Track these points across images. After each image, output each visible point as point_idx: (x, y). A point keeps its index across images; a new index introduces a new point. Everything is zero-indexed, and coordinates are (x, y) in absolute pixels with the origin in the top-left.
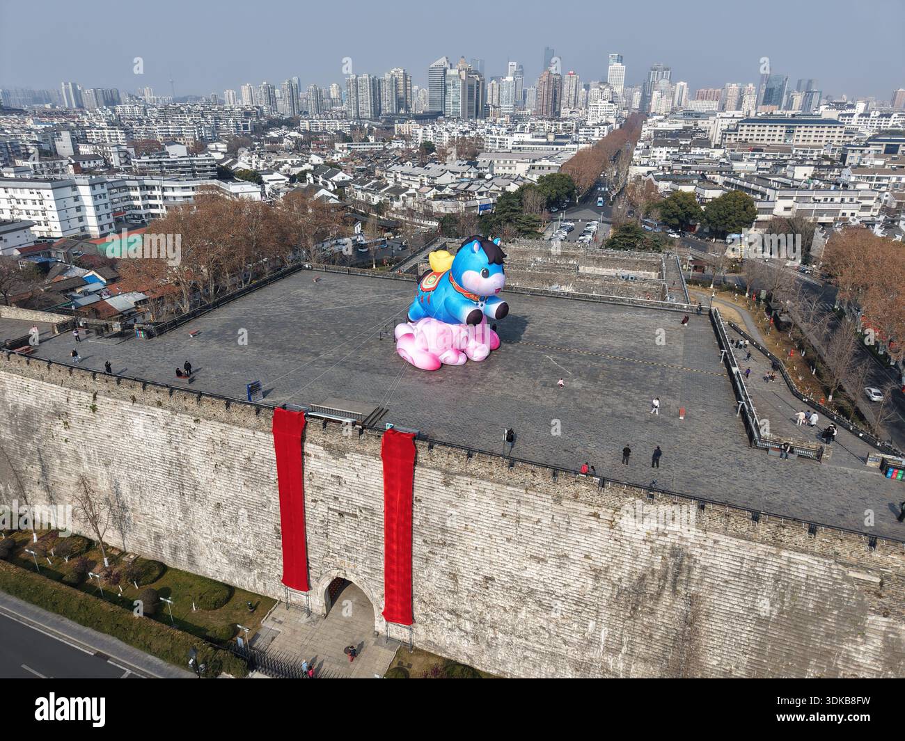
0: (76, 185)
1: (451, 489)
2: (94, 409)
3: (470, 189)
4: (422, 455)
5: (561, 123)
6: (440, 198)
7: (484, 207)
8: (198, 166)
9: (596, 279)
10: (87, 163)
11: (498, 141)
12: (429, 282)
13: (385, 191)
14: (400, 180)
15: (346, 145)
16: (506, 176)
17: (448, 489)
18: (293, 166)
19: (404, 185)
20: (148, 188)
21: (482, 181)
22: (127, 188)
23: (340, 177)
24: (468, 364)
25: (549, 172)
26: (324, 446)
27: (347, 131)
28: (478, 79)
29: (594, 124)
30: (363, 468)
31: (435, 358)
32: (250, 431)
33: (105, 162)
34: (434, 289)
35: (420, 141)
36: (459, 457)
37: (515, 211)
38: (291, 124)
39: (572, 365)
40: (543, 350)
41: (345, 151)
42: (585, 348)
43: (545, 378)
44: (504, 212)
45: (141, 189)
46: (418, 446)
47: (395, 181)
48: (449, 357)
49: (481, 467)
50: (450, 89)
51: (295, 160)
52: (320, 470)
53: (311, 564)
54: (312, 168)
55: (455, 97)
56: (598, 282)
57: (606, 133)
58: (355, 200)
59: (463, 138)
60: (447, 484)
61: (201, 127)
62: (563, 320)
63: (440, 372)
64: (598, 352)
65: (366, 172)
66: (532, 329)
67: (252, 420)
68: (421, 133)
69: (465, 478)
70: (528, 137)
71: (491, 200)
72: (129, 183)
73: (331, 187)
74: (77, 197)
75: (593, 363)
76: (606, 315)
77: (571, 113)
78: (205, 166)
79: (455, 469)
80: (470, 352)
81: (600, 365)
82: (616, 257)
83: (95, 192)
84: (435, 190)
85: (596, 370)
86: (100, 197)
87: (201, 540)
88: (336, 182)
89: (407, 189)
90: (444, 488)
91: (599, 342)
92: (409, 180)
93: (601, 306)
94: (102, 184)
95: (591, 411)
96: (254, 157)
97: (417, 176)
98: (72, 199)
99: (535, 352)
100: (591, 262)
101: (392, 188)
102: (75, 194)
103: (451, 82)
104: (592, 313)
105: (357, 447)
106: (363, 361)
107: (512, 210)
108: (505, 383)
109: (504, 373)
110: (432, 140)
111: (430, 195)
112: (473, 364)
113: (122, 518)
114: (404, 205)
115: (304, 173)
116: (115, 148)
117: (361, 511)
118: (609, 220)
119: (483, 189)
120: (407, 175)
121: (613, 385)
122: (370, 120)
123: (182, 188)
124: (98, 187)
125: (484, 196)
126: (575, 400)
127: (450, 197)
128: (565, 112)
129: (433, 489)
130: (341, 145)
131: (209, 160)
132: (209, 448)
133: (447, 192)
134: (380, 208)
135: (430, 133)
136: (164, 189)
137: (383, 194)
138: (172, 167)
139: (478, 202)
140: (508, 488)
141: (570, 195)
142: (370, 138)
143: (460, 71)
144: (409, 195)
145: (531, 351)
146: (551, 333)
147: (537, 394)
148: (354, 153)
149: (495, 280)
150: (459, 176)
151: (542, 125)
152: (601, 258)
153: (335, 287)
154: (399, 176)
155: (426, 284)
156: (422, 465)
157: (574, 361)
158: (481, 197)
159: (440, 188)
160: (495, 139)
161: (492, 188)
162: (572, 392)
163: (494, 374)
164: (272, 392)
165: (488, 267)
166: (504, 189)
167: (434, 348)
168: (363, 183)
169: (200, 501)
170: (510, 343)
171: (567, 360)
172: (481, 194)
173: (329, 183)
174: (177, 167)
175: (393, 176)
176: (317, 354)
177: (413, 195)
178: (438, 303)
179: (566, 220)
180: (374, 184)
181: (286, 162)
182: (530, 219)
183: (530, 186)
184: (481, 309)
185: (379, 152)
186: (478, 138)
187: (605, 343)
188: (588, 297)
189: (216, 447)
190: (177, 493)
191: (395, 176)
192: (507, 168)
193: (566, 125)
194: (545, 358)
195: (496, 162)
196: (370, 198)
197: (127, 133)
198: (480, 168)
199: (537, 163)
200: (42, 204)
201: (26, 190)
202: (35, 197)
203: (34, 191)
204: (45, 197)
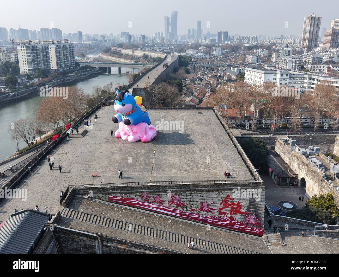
0: (276, 74)
20: (312, 79)
39: (137, 155)
40: (151, 149)
43: (120, 152)
45: (309, 79)
74: (275, 78)
83: (282, 78)
86: (284, 80)
94: (287, 75)
95: (93, 161)
98: (273, 79)
99: (147, 148)
102: (275, 77)
108: (112, 147)
124: (284, 75)
126: (102, 158)
136: (319, 81)
147: (104, 153)
162: (109, 157)
170: (154, 144)
171: (142, 154)
200: (261, 79)
201: (259, 73)
202: (260, 76)
203: (260, 74)
204: (262, 77)
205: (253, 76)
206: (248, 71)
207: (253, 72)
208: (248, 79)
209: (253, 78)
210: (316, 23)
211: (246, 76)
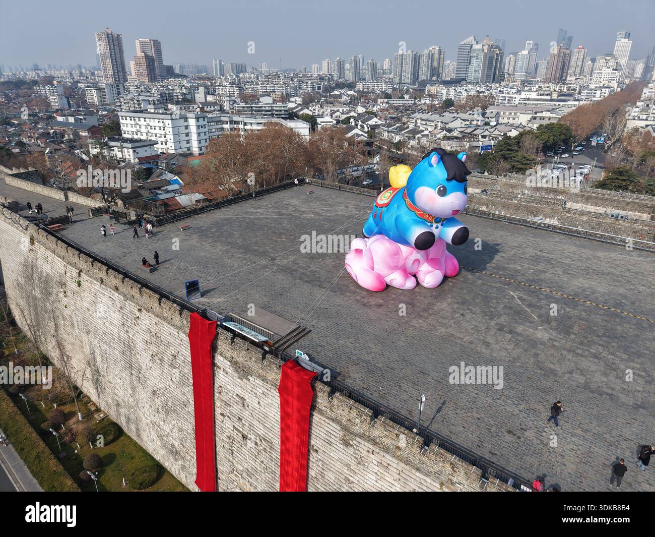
0: (187, 118)
1: (351, 451)
2: (79, 284)
3: (475, 132)
4: (322, 400)
5: (566, 86)
6: (449, 138)
7: (485, 148)
8: (276, 111)
9: (583, 215)
10: (209, 107)
11: (507, 99)
12: (384, 198)
13: (405, 133)
14: (419, 125)
15: (386, 100)
16: (509, 124)
17: (346, 449)
18: (343, 113)
19: (421, 128)
20: (235, 123)
21: (486, 127)
22: (222, 122)
23: (374, 121)
24: (417, 289)
25: (549, 122)
26: (231, 362)
27: (389, 91)
28: (498, 52)
29: (596, 87)
30: (264, 397)
31: (380, 278)
32: (176, 330)
33: (221, 107)
34: (387, 205)
35: (444, 98)
36: (361, 416)
37: (511, 150)
38: (351, 86)
39: (540, 308)
40: (509, 284)
41: (384, 105)
42: (560, 288)
43: (503, 319)
44: (501, 151)
45: (230, 123)
46: (318, 389)
47: (416, 125)
48: (396, 279)
49: (386, 436)
50: (474, 60)
51: (345, 109)
52: (228, 386)
53: (220, 475)
54: (356, 115)
55: (476, 67)
56: (584, 218)
57: (607, 95)
58: (381, 139)
59: (478, 96)
60: (347, 444)
61: (288, 86)
62: (538, 253)
63: (384, 294)
64: (576, 295)
65: (396, 119)
66: (501, 259)
67: (177, 319)
68: (444, 92)
69: (367, 444)
70: (533, 95)
71: (492, 142)
72: (223, 119)
73: (366, 129)
74: (187, 126)
75: (568, 309)
76: (591, 252)
77: (576, 79)
78: (281, 111)
79: (357, 429)
80: (421, 276)
81: (576, 312)
82: (606, 196)
83: (199, 124)
84: (445, 132)
85: (570, 318)
86: (202, 127)
87: (144, 419)
88: (370, 125)
89: (422, 131)
90: (342, 446)
91: (579, 283)
92: (426, 124)
93: (585, 242)
94: (204, 118)
95: (555, 375)
96: (317, 106)
97: (433, 121)
98: (184, 127)
99: (498, 285)
100: (580, 199)
101: (411, 130)
102: (186, 124)
103: (475, 54)
104: (573, 249)
105: (260, 371)
106: (312, 271)
107: (508, 150)
108: (453, 318)
109: (456, 306)
110: (453, 98)
111: (440, 136)
112: (422, 289)
113: (98, 380)
114: (419, 144)
115: (349, 118)
116: (228, 98)
117: (261, 440)
118: (602, 165)
119: (486, 133)
120: (425, 120)
121: (591, 343)
122: (408, 84)
123: (258, 123)
124: (201, 120)
125: (487, 139)
126: (536, 355)
127: (457, 138)
128: (570, 79)
129: (330, 443)
130: (382, 100)
131: (284, 107)
132: (147, 338)
133: (455, 134)
134: (399, 145)
135: (452, 92)
136: (245, 124)
137: (403, 135)
138: (259, 111)
139: (481, 143)
140: (418, 474)
141: (566, 142)
142: (405, 96)
143: (483, 45)
144: (423, 136)
145: (493, 284)
146: (521, 266)
147: (490, 339)
148: (391, 106)
149: (453, 200)
150: (468, 123)
151: (548, 87)
152: (590, 197)
153: (322, 200)
154: (419, 121)
155: (381, 199)
156: (321, 412)
157: (543, 302)
158: (484, 140)
159: (450, 131)
160: (505, 97)
161: (494, 133)
162: (533, 343)
163: (444, 306)
164: (212, 293)
165: (447, 184)
166: (505, 134)
167: (380, 268)
168: (389, 126)
169: (142, 384)
170: (472, 271)
171: (534, 300)
172: (484, 137)
173: (365, 126)
174: (262, 111)
175: (414, 121)
176: (273, 259)
177: (427, 136)
178: (389, 220)
179: (560, 163)
180: (398, 127)
181: (338, 111)
182: (524, 157)
183: (530, 132)
184: (436, 232)
185: (409, 106)
186: (491, 96)
187: (587, 285)
188: (572, 231)
189: (152, 338)
190: (128, 372)
191: (416, 121)
192: (511, 119)
193: (570, 87)
194: (509, 294)
195: (502, 113)
196: (393, 137)
197: (240, 90)
198: (488, 118)
199: (538, 115)
200: (164, 130)
201: (156, 120)
202: (161, 125)
203: (161, 120)
204: (167, 125)
205: (143, 127)
206: (128, 118)
207: (142, 120)
208: (130, 132)
209: (143, 130)
210: (116, 43)
211: (123, 128)
